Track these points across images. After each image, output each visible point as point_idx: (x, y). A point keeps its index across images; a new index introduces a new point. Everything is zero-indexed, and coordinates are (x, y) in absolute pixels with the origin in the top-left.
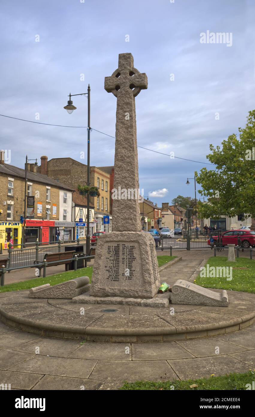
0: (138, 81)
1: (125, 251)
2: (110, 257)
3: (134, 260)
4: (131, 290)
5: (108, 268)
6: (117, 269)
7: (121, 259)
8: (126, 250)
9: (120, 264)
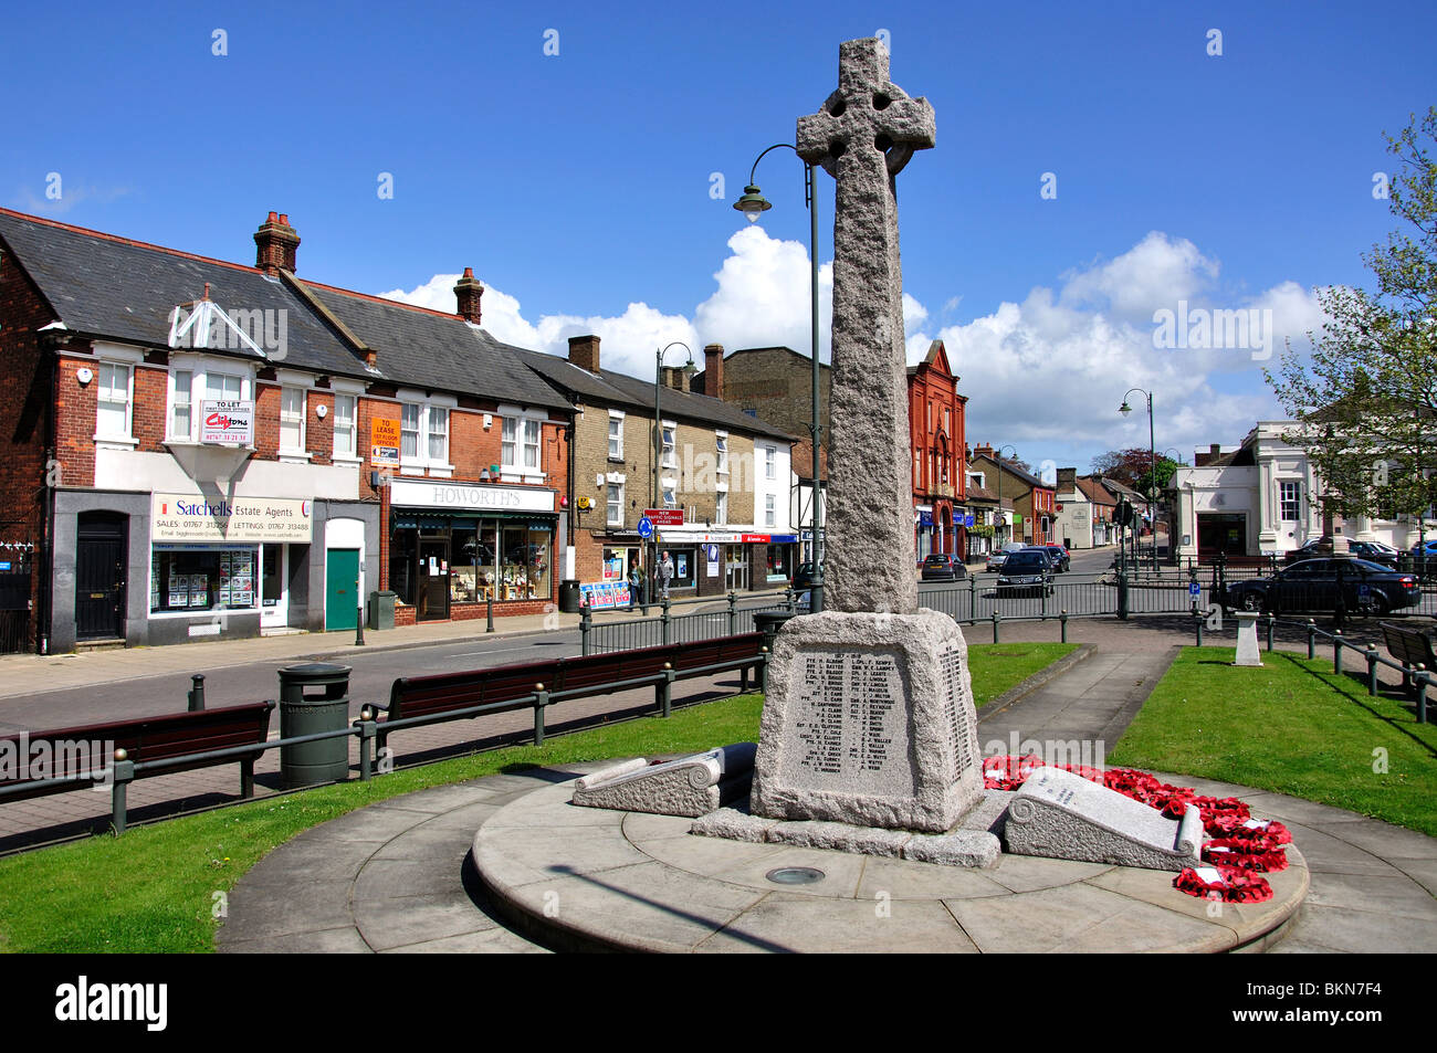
0: (903, 125)
1: (862, 677)
2: (814, 693)
3: (890, 708)
4: (877, 803)
5: (805, 731)
6: (835, 732)
7: (846, 703)
8: (865, 673)
9: (845, 716)
